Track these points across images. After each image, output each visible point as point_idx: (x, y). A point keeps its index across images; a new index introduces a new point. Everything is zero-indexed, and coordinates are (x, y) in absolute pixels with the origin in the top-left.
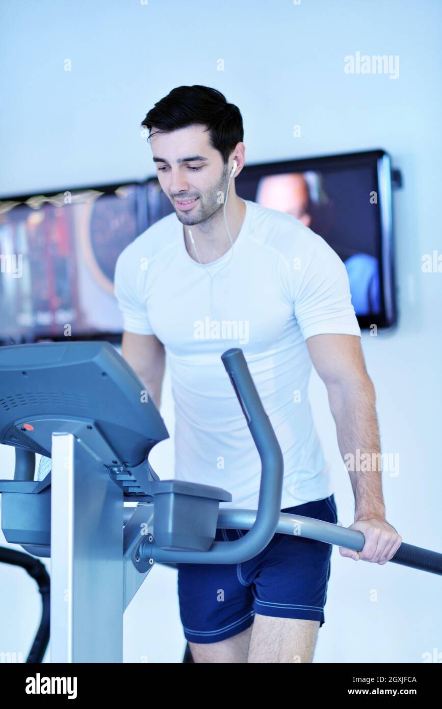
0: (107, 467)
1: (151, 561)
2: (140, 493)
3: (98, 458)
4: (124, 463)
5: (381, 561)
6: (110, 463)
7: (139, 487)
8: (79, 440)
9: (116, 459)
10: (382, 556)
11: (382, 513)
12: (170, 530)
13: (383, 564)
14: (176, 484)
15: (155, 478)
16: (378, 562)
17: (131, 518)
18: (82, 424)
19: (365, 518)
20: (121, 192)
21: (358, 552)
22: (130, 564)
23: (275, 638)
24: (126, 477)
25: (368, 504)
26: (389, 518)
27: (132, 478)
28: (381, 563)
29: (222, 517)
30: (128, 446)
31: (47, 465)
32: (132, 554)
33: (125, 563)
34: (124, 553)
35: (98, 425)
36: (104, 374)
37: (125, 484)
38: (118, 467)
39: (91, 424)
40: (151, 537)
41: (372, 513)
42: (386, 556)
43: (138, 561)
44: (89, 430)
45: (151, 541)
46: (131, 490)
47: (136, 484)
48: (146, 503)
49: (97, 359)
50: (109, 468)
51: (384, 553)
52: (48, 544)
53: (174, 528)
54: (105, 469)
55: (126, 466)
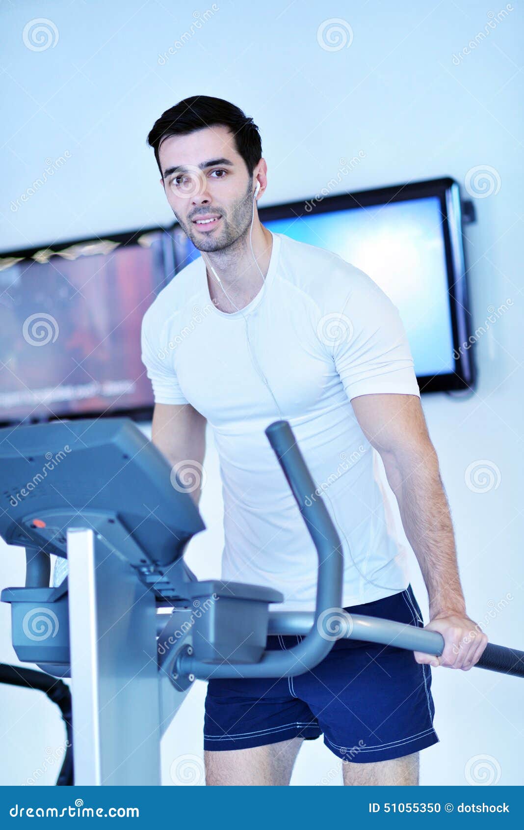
0: (135, 567)
1: (191, 677)
2: (176, 597)
3: (123, 557)
4: (154, 562)
5: (465, 667)
6: (137, 562)
7: (173, 590)
8: (100, 537)
9: (143, 557)
10: (466, 662)
11: (460, 607)
12: (212, 638)
13: (468, 670)
14: (217, 585)
15: (192, 578)
16: (462, 668)
17: (166, 627)
18: (103, 517)
19: (442, 616)
20: (145, 241)
21: (437, 657)
22: (166, 682)
23: (368, 778)
24: (158, 579)
25: (444, 599)
26: (470, 613)
27: (165, 579)
28: (466, 668)
29: (273, 621)
30: (158, 542)
31: (63, 567)
32: (168, 670)
33: (160, 680)
34: (159, 669)
35: (121, 519)
36: (126, 457)
37: (156, 588)
38: (148, 566)
39: (113, 516)
40: (190, 648)
41: (449, 608)
42: (470, 661)
43: (176, 678)
44: (111, 524)
45: (190, 653)
46: (163, 594)
47: (170, 586)
48: (183, 608)
49: (117, 440)
50: (137, 568)
51: (468, 657)
52: (67, 661)
53: (217, 636)
54: (132, 569)
55: (157, 565)
